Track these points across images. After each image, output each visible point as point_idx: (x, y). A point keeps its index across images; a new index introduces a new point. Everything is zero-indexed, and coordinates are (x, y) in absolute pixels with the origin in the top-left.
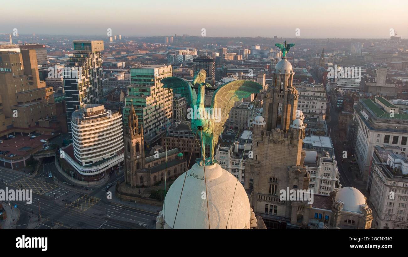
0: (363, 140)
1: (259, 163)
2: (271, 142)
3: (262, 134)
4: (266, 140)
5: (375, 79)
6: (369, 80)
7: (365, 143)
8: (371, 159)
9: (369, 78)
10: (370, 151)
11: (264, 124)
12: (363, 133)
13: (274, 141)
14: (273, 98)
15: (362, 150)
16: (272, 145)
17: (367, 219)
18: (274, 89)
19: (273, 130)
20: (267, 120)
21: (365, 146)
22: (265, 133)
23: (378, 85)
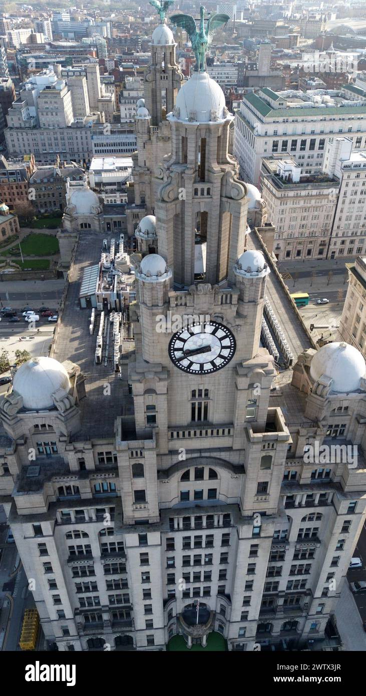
0: (249, 153)
1: (148, 170)
2: (160, 140)
3: (149, 132)
4: (154, 138)
5: (256, 64)
6: (249, 66)
7: (251, 156)
8: (259, 174)
9: (249, 64)
10: (258, 165)
11: (149, 118)
12: (248, 144)
13: (163, 138)
14: (156, 81)
15: (247, 167)
16: (161, 144)
17: (263, 213)
18: (155, 68)
19: (160, 124)
20: (151, 112)
21: (251, 160)
22: (152, 129)
23: (260, 74)
